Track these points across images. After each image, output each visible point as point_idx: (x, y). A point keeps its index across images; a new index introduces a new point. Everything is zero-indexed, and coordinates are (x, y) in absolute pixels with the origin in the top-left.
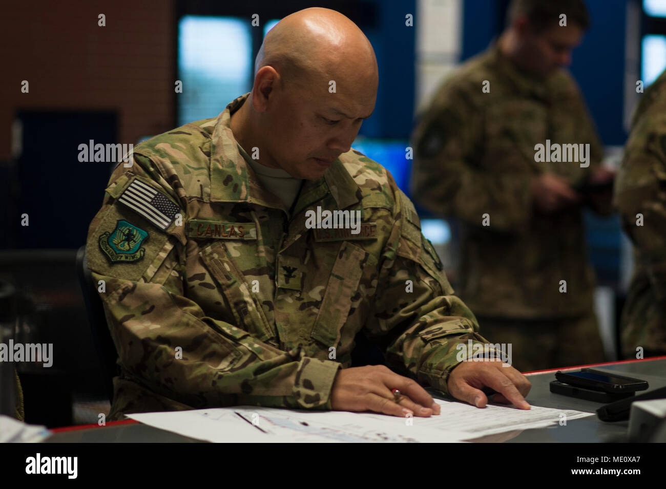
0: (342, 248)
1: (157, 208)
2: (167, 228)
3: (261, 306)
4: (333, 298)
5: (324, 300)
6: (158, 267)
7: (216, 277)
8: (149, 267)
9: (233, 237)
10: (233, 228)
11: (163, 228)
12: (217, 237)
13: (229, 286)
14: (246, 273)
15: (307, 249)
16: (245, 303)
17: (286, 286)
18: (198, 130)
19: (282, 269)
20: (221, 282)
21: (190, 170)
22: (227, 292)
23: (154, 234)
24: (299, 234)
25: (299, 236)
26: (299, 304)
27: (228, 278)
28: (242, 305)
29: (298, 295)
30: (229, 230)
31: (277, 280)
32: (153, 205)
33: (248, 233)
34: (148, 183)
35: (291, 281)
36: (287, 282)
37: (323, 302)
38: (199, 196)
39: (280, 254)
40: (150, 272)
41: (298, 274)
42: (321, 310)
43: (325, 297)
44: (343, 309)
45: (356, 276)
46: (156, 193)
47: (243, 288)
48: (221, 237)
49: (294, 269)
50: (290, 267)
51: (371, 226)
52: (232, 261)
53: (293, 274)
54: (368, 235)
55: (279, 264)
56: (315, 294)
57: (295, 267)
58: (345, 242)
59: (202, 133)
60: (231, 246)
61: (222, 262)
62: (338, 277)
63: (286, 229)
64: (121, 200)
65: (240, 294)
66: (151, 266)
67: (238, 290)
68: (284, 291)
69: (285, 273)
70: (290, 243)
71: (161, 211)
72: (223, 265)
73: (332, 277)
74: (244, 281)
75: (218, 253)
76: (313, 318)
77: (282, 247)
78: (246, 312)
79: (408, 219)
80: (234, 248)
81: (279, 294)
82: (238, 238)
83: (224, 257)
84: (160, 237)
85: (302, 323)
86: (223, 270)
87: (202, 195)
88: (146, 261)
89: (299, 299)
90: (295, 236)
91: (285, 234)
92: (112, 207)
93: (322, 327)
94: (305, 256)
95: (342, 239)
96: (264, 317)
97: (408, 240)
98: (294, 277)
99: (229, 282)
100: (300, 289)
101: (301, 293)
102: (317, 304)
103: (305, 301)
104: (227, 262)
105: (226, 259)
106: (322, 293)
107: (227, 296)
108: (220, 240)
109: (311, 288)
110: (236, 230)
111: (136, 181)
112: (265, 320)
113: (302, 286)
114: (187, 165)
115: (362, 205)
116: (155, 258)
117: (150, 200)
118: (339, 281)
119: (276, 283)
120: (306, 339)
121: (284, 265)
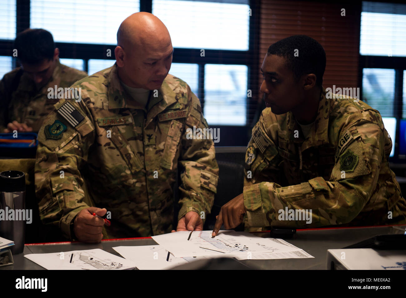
0: (172, 123)
1: (73, 117)
2: (76, 126)
3: (137, 154)
4: (169, 147)
5: (165, 148)
6: (67, 143)
7: (115, 143)
8: (63, 142)
9: (121, 123)
10: (120, 119)
11: (74, 126)
12: (113, 124)
13: (122, 147)
14: (129, 140)
15: (156, 125)
16: (130, 154)
17: (149, 144)
18: (102, 75)
19: (146, 136)
20: (118, 146)
21: (97, 94)
22: (121, 150)
23: (69, 128)
24: (152, 118)
25: (152, 120)
26: (155, 151)
27: (121, 143)
28: (128, 155)
29: (154, 147)
30: (118, 120)
31: (145, 141)
32: (72, 115)
33: (128, 120)
34: (72, 105)
35: (151, 140)
36: (149, 141)
37: (165, 149)
38: (102, 107)
39: (145, 129)
40: (62, 145)
41: (154, 137)
42: (164, 153)
43: (166, 146)
44: (173, 151)
45: (178, 135)
46: (74, 109)
47: (128, 147)
48: (115, 124)
49: (152, 135)
50: (150, 135)
51: (184, 112)
52: (122, 135)
53: (151, 138)
54: (183, 116)
55: (145, 134)
56: (161, 146)
57: (152, 134)
58: (173, 120)
59: (104, 76)
60: (120, 128)
61: (118, 136)
62: (170, 137)
63: (146, 117)
64: (58, 111)
65: (127, 150)
66: (64, 142)
67: (126, 148)
68: (148, 146)
69: (148, 137)
70: (148, 124)
71: (75, 118)
72: (118, 137)
73: (168, 137)
74: (128, 144)
75: (115, 132)
76: (161, 157)
77: (145, 126)
78: (130, 158)
79: (195, 107)
80: (123, 128)
81: (146, 147)
82: (123, 123)
83: (118, 134)
84: (72, 130)
85: (156, 160)
86: (119, 140)
87: (103, 106)
88: (62, 140)
89: (155, 148)
90: (150, 120)
91: (145, 120)
92: (55, 114)
93: (164, 161)
94: (155, 128)
95: (171, 119)
96: (138, 159)
97: (194, 117)
98: (152, 138)
99: (122, 146)
100: (155, 144)
101: (155, 145)
102: (162, 151)
103: (158, 149)
104: (120, 136)
105: (119, 134)
106: (164, 145)
107: (122, 152)
108: (115, 126)
109: (160, 143)
110: (122, 120)
111: (67, 103)
112: (139, 160)
113: (156, 142)
114: (96, 92)
115: (179, 102)
116: (67, 139)
117: (71, 112)
118: (171, 139)
119: (144, 143)
120: (158, 167)
121: (147, 134)
